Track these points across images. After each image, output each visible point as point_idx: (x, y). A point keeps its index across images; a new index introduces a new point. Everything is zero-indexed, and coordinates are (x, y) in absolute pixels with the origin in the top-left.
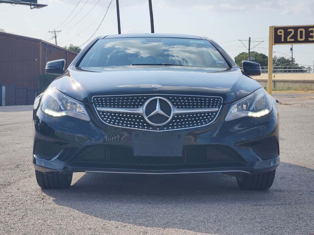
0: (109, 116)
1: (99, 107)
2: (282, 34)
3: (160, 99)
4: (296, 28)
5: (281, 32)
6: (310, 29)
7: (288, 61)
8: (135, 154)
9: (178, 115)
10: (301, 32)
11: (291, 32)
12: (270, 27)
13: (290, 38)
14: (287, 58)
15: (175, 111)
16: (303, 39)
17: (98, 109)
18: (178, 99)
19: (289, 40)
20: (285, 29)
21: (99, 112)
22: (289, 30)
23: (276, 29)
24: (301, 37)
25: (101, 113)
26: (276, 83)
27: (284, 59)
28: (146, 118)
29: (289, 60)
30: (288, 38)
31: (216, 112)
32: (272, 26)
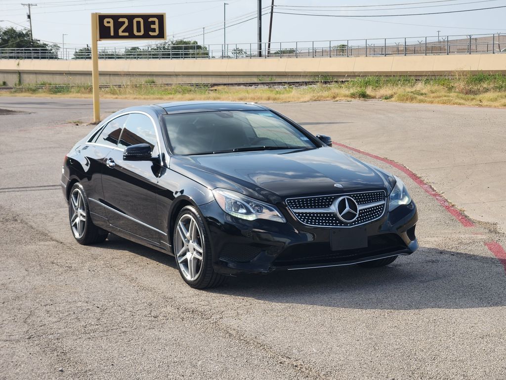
0: (308, 217)
1: (294, 208)
2: (111, 25)
3: (347, 198)
4: (131, 18)
5: (108, 22)
6: (151, 20)
7: (21, 35)
8: (334, 249)
9: (361, 210)
10: (138, 23)
11: (124, 23)
12: (93, 14)
13: (123, 32)
14: (18, 29)
15: (359, 208)
16: (142, 33)
17: (295, 211)
18: (360, 196)
19: (121, 34)
20: (115, 18)
21: (295, 213)
22: (121, 20)
23: (102, 18)
24: (139, 30)
25: (297, 215)
26: (22, 75)
27: (15, 31)
28: (340, 216)
29: (22, 32)
30: (120, 30)
31: (383, 205)
32: (95, 12)
